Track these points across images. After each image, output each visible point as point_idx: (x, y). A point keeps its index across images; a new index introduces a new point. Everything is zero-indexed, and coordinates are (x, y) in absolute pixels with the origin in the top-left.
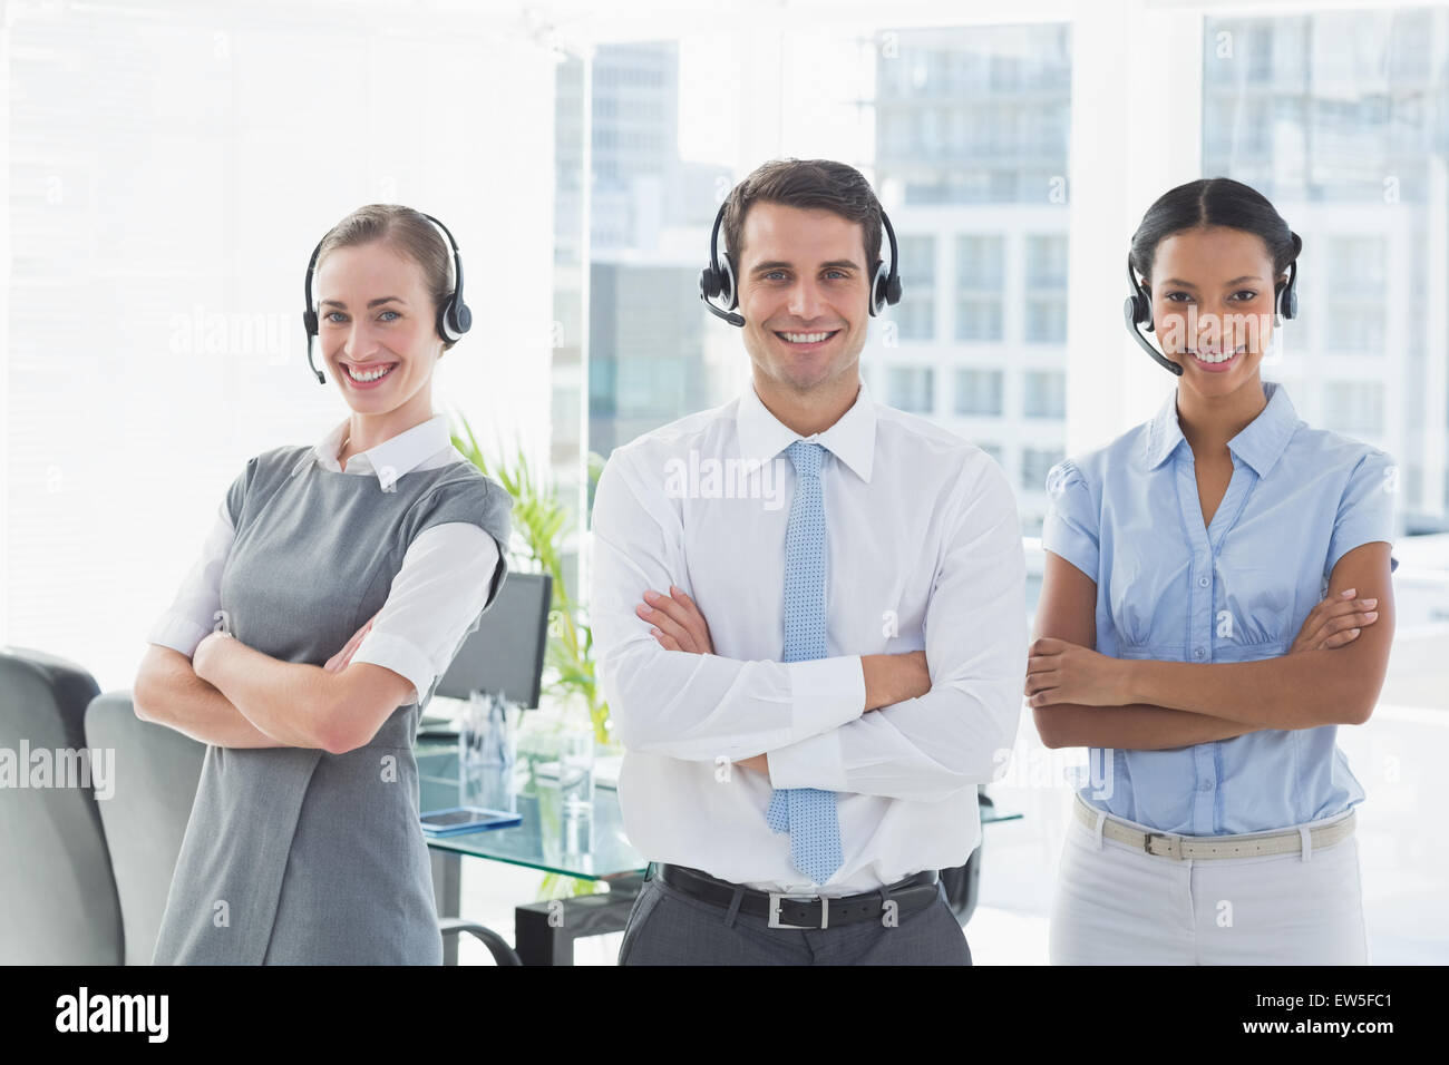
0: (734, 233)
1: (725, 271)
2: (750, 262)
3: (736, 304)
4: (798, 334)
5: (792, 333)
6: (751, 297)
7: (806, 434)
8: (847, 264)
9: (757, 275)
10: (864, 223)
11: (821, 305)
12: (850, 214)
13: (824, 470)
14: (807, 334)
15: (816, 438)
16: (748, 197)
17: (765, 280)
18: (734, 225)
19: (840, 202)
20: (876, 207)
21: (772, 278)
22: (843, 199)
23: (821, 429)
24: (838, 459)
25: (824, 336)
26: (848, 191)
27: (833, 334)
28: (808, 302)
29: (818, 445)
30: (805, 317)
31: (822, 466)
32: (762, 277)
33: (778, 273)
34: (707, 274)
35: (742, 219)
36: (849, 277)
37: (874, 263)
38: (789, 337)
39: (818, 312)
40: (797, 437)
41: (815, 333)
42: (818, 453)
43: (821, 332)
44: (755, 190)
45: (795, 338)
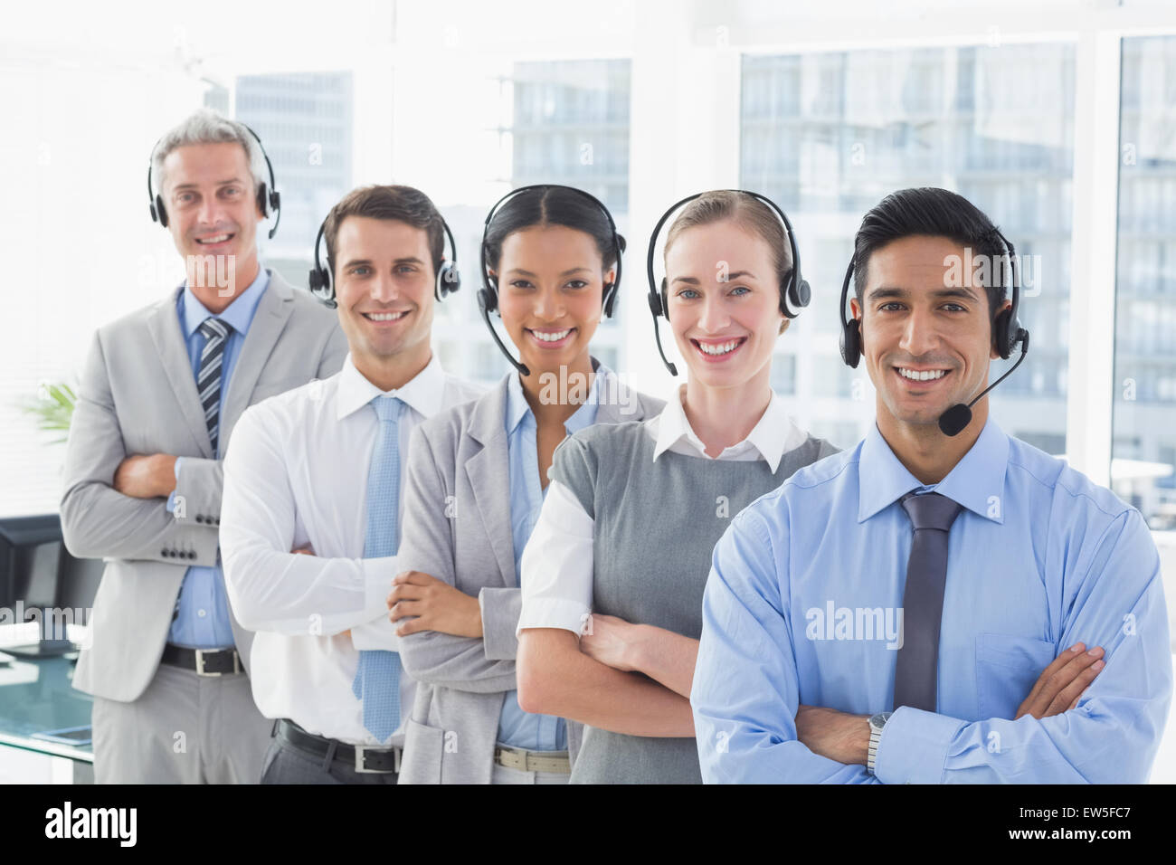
0: (331, 240)
1: (326, 271)
2: (343, 260)
3: (334, 295)
4: (378, 313)
5: (375, 313)
6: (344, 286)
7: (386, 388)
8: (413, 260)
9: (348, 270)
10: (429, 230)
11: (395, 292)
12: (415, 223)
13: (401, 418)
14: (385, 313)
15: (394, 393)
16: (340, 215)
17: (353, 275)
18: (331, 235)
19: (409, 214)
20: (439, 219)
21: (359, 273)
22: (409, 211)
23: (398, 387)
24: (412, 409)
25: (399, 315)
26: (415, 207)
27: (405, 314)
28: (386, 291)
29: (396, 398)
30: (382, 300)
31: (399, 415)
32: (350, 273)
33: (363, 269)
34: (313, 274)
35: (336, 230)
36: (417, 270)
37: (438, 262)
38: (372, 316)
39: (394, 297)
40: (379, 392)
41: (392, 312)
42: (396, 406)
43: (396, 312)
44: (345, 207)
45: (376, 317)
